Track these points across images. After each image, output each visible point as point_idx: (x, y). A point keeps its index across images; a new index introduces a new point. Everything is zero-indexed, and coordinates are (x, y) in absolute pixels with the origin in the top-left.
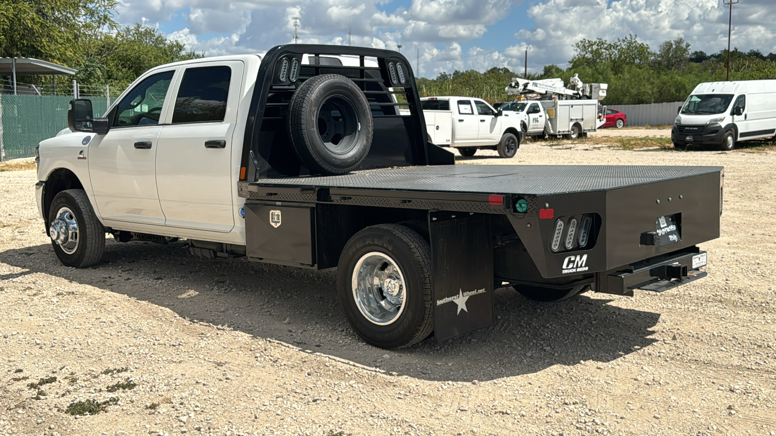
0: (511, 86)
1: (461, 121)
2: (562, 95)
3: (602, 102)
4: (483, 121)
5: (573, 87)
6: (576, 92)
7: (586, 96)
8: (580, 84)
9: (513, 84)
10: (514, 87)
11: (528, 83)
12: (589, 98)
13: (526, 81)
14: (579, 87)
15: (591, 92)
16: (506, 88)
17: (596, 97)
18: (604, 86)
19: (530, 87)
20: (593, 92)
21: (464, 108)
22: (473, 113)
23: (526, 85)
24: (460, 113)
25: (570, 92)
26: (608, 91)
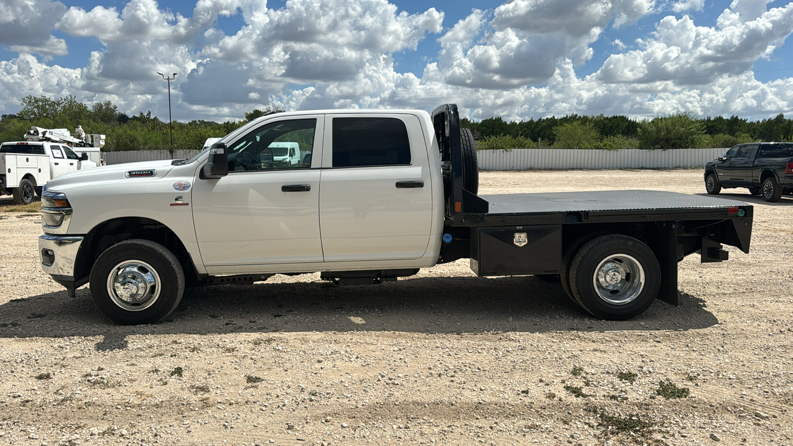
0: (29, 133)
1: (56, 164)
2: (71, 143)
3: (102, 150)
4: (72, 164)
5: (79, 137)
6: (81, 141)
7: (89, 144)
8: (84, 135)
9: (32, 132)
10: (33, 135)
11: (46, 132)
12: (92, 146)
13: (44, 130)
14: (83, 136)
15: (92, 141)
16: (25, 135)
17: (97, 145)
18: (103, 137)
19: (47, 135)
20: (94, 142)
21: (57, 153)
22: (63, 158)
23: (44, 133)
24: (54, 158)
25: (77, 141)
26: (106, 141)
